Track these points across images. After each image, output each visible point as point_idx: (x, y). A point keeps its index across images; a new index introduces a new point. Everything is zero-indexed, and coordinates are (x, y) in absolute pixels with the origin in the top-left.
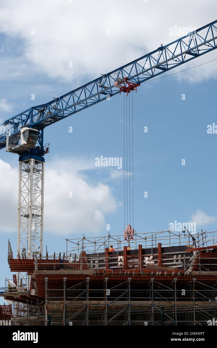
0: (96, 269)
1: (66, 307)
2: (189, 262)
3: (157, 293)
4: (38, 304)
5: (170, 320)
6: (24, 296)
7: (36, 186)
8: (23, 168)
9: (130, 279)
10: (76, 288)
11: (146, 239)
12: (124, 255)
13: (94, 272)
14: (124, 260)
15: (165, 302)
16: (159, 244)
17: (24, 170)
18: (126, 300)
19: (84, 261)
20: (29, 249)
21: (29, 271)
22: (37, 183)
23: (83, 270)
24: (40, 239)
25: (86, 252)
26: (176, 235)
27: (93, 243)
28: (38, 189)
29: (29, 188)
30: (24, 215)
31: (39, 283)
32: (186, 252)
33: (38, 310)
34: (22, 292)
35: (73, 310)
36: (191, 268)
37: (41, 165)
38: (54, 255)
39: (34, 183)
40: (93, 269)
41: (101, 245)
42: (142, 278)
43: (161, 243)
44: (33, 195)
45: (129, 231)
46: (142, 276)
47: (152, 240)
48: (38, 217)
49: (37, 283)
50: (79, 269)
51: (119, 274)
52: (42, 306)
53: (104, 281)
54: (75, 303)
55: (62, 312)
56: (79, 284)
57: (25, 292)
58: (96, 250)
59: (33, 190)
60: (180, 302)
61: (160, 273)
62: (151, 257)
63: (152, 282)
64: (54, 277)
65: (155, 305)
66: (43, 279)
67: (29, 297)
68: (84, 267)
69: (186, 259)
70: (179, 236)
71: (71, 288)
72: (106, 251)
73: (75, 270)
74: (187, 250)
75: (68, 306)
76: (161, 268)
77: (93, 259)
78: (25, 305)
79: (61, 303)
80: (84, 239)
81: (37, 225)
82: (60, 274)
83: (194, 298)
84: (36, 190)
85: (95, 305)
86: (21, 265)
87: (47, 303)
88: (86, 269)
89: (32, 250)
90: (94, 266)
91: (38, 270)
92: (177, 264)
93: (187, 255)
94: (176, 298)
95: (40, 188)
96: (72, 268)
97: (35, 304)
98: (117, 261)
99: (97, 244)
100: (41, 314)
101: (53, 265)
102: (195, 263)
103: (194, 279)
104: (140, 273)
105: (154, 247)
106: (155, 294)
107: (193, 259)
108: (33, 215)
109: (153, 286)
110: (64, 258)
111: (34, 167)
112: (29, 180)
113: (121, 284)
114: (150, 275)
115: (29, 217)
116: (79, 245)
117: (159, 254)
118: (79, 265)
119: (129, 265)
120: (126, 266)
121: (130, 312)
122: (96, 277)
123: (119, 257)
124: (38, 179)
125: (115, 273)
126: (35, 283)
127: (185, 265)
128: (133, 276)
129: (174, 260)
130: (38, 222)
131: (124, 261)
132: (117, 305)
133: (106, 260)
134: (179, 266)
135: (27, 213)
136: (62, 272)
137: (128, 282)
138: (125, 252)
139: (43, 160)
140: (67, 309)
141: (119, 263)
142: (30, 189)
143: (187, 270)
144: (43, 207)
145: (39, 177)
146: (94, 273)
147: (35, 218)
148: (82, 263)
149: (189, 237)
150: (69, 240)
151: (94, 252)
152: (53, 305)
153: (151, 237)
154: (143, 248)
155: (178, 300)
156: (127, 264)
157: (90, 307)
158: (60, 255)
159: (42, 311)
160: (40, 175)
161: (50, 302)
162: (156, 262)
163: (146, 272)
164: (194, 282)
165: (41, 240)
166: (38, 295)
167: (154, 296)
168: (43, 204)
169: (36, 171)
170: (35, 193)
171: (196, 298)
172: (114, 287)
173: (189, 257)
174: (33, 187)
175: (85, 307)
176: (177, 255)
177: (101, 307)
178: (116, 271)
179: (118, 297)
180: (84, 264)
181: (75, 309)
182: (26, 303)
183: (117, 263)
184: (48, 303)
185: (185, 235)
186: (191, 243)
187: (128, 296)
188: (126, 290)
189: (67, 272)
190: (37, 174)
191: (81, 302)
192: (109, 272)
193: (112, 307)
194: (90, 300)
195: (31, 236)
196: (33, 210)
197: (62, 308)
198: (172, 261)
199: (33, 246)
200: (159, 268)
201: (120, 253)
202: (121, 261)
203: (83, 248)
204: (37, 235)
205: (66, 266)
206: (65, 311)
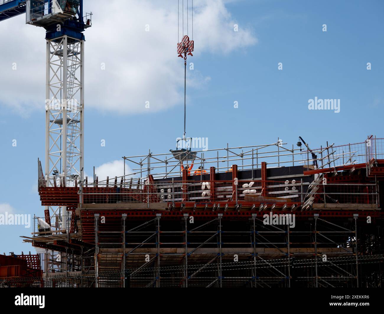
0: (170, 201)
1: (126, 257)
2: (308, 190)
3: (261, 236)
4: (83, 253)
5: (280, 275)
6: (62, 240)
7: (71, 76)
8: (52, 50)
9: (220, 215)
10: (141, 229)
11: (242, 157)
12: (211, 180)
13: (168, 205)
14: (211, 187)
15: (274, 249)
16: (263, 164)
17: (54, 53)
18: (215, 246)
19: (152, 190)
20: (63, 171)
21: (69, 205)
22: (74, 71)
23: (152, 202)
24: (79, 157)
25: (153, 176)
26: (288, 150)
27: (163, 162)
28: (76, 81)
29: (62, 80)
30: (55, 120)
31: (86, 222)
32: (304, 176)
33: (83, 261)
34: (58, 236)
35: (137, 261)
36: (312, 198)
37: (80, 45)
38: (108, 181)
39: (68, 72)
40: (164, 200)
41: (176, 166)
42: (239, 213)
43: (265, 163)
44: (68, 90)
45: (185, 44)
46: (239, 211)
47: (253, 158)
48: (76, 124)
49: (82, 222)
50: (145, 202)
51: (204, 208)
52: (88, 256)
53: (182, 219)
54: (140, 252)
55: (120, 265)
56: (145, 223)
57: (64, 236)
58: (168, 173)
59: (68, 83)
60: (295, 249)
61: (266, 206)
62: (252, 183)
63: (254, 220)
64: (108, 214)
65: (259, 253)
66: (92, 216)
67: (69, 243)
68: (152, 199)
69: (304, 186)
70: (293, 152)
71: (133, 229)
72: (184, 174)
73: (140, 202)
74: (304, 172)
75: (129, 256)
76: (266, 199)
77: (165, 187)
78: (65, 254)
79: (119, 252)
80: (150, 157)
81: (74, 135)
82: (117, 209)
83: (315, 243)
84: (72, 83)
85: (170, 255)
86: (57, 195)
87: (98, 252)
88: (156, 201)
89: (68, 173)
90: (166, 197)
91: (85, 202)
92: (290, 193)
93: (305, 179)
94: (289, 243)
95: (78, 80)
96: (135, 200)
97: (77, 253)
98: (201, 190)
99: (169, 164)
100: (88, 268)
101: (106, 195)
102: (317, 192)
103: (316, 215)
104: (237, 207)
105: (255, 167)
106: (257, 236)
107: (314, 186)
108: (68, 120)
109: (254, 226)
110: (121, 186)
111: (69, 48)
112: (62, 68)
113: (207, 223)
114: (250, 209)
115: (62, 124)
116: (142, 165)
117: (263, 178)
118: (146, 196)
119: (218, 195)
120: (214, 197)
121: (221, 267)
122: (170, 214)
123: (204, 183)
124: (74, 66)
125: (198, 207)
126: (79, 223)
127: (303, 195)
128: (225, 211)
129: (285, 187)
130: (76, 130)
131: (211, 189)
132: (202, 254)
133: (184, 188)
134: (294, 197)
135: (59, 118)
136: (119, 205)
137: (217, 221)
138: (212, 175)
139: (82, 38)
140: (128, 260)
141: (204, 193)
142: (64, 81)
143: (305, 202)
144: (83, 109)
145: (77, 63)
146: (167, 207)
147: (72, 125)
148: (149, 192)
149: (308, 153)
150: (127, 158)
151: (166, 176)
152: (107, 255)
153: (251, 153)
154: (239, 169)
155: (291, 246)
156: (214, 193)
157: (161, 257)
158: (116, 181)
159: (89, 263)
160: (78, 60)
161: (102, 250)
162: (258, 191)
163: (244, 206)
164: (316, 220)
165: (81, 158)
166: (83, 239)
167: (256, 240)
168: (83, 103)
169: (72, 54)
170: (71, 88)
171: (319, 243)
172: (197, 228)
173: (307, 183)
174: (67, 78)
175: (155, 258)
176: (290, 179)
177: (178, 258)
178: (200, 204)
179: (203, 242)
180: (153, 193)
181: (139, 260)
182: (65, 252)
183: (200, 191)
184: (101, 252)
185: (301, 150)
186: (311, 162)
187: (218, 241)
188: (215, 232)
189: (127, 206)
190: (73, 58)
191: (148, 249)
192: (189, 205)
193: (194, 257)
194: (162, 246)
195: (66, 152)
196: (68, 113)
197: (121, 259)
198: (283, 189)
199: (69, 167)
200: (264, 200)
201: (206, 178)
202: (206, 188)
203: (149, 170)
204: (75, 150)
205: (126, 197)
206: (124, 263)
